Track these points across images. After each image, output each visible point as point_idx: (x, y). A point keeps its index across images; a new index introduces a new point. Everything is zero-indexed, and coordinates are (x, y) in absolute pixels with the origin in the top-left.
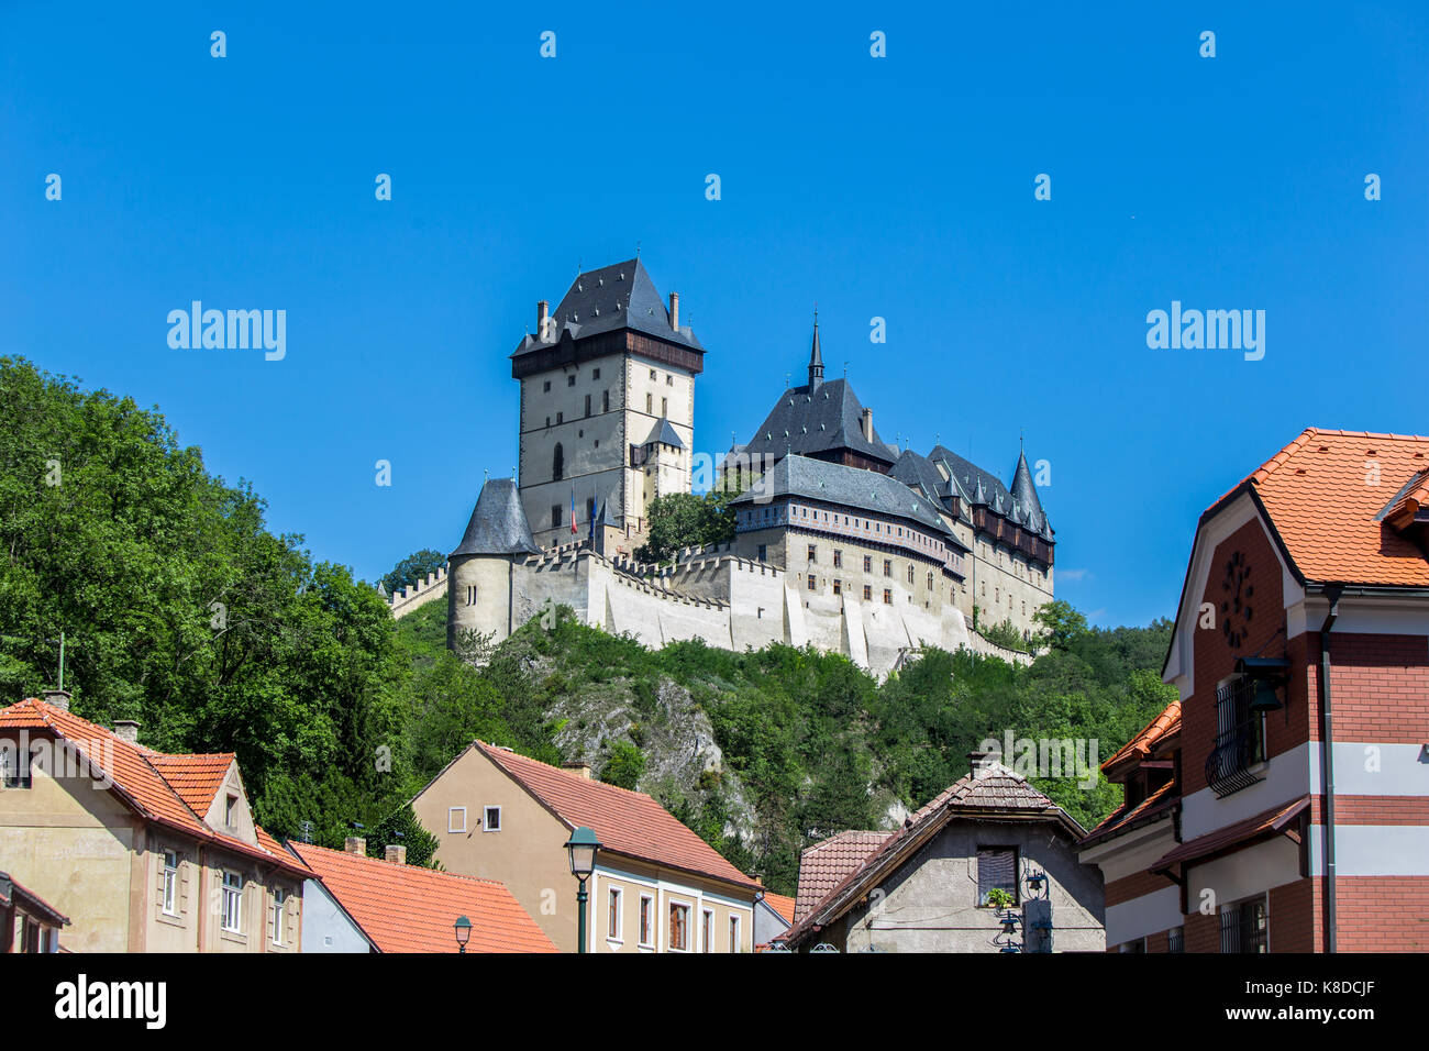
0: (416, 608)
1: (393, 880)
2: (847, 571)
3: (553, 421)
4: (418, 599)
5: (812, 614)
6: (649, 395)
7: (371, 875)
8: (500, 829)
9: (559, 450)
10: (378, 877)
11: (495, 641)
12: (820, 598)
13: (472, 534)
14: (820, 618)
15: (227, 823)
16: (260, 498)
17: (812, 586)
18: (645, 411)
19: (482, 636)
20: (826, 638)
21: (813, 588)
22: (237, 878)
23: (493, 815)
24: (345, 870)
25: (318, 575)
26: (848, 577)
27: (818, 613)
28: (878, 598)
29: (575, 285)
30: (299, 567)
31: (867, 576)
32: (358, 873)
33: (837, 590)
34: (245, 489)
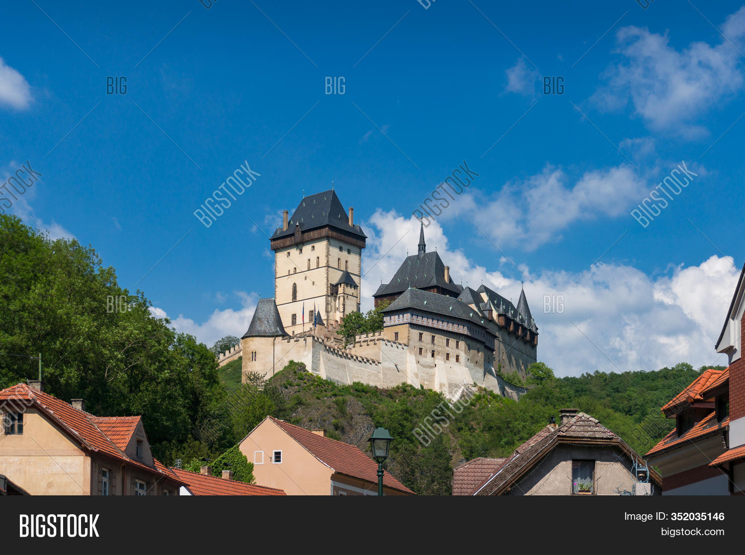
0: (225, 364)
1: (226, 488)
2: (438, 346)
3: (292, 272)
4: (226, 360)
5: (420, 366)
6: (339, 259)
7: (215, 486)
8: (281, 462)
9: (295, 287)
10: (218, 486)
11: (267, 378)
12: (425, 359)
13: (254, 326)
14: (425, 369)
15: (137, 454)
16: (147, 300)
17: (420, 353)
18: (337, 267)
19: (260, 375)
20: (428, 379)
21: (421, 354)
22: (143, 485)
23: (278, 456)
24: (201, 483)
25: (179, 340)
26: (438, 349)
27: (423, 366)
28: (453, 359)
29: (302, 203)
30: (170, 336)
31: (447, 348)
32: (208, 484)
33: (433, 355)
34: (140, 295)
